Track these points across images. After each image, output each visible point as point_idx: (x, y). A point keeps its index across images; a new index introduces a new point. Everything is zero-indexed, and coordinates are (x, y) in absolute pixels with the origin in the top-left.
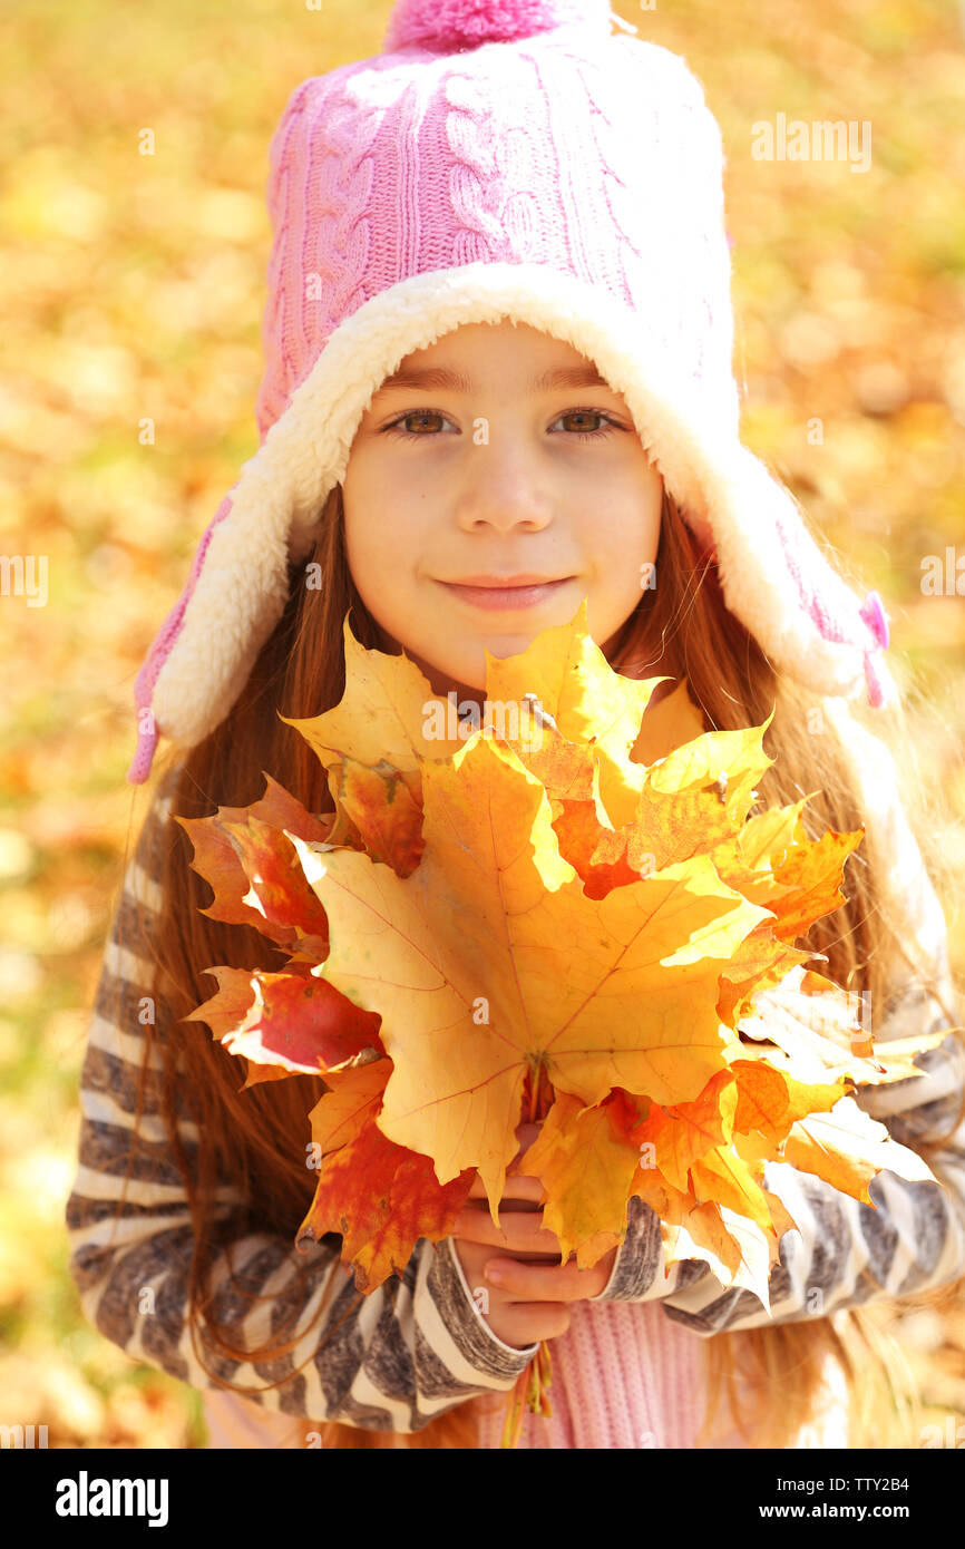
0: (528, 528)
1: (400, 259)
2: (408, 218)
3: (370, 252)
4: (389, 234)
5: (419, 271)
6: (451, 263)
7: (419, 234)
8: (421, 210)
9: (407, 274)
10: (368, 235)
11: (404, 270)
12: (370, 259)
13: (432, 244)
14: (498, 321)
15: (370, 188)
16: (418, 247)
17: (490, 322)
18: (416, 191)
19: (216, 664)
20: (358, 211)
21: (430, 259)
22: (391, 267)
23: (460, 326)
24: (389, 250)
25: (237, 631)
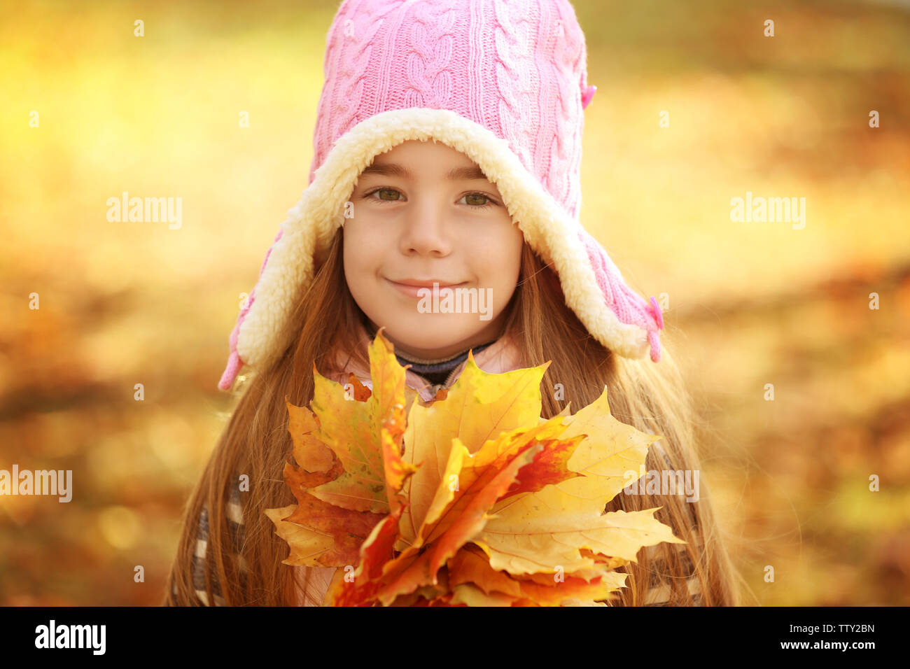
0: (437, 254)
1: (376, 102)
2: (383, 80)
3: (362, 98)
4: (373, 89)
5: (385, 110)
6: (402, 106)
7: (388, 89)
8: (391, 76)
9: (379, 111)
10: (363, 88)
11: (378, 109)
12: (362, 101)
13: (394, 96)
14: (426, 140)
15: (367, 62)
16: (386, 97)
17: (421, 140)
18: (390, 66)
19: (271, 323)
20: (360, 75)
21: (392, 103)
22: (372, 106)
23: (405, 141)
24: (372, 97)
25: (283, 304)
